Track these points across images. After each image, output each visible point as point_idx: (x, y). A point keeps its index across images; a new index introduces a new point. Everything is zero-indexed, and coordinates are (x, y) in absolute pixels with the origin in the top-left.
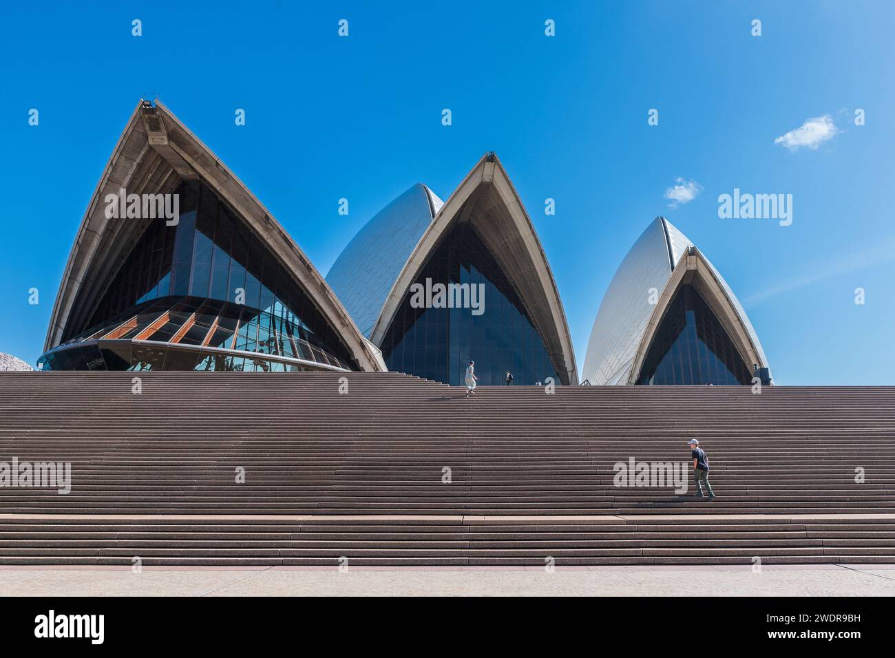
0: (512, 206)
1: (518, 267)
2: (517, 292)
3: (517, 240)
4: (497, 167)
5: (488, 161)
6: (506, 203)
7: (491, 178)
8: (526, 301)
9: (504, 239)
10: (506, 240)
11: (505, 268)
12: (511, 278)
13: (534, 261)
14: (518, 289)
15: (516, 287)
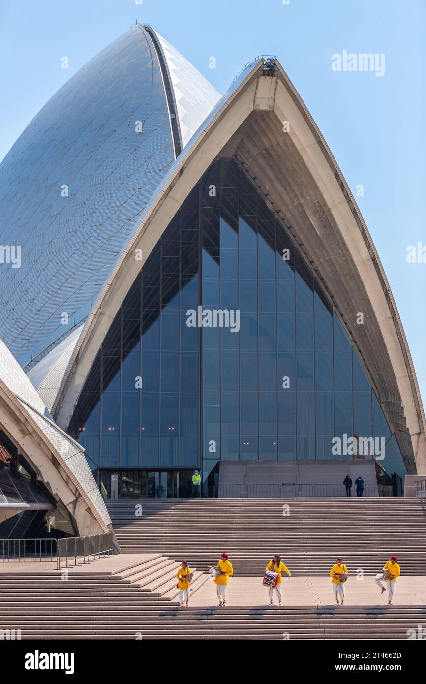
0: (308, 150)
1: (323, 246)
2: (323, 288)
3: (320, 206)
4: (280, 83)
5: (264, 75)
6: (298, 147)
7: (271, 103)
8: (340, 305)
9: (298, 199)
10: (302, 201)
11: (301, 245)
12: (312, 262)
13: (349, 247)
14: (324, 283)
15: (322, 279)
